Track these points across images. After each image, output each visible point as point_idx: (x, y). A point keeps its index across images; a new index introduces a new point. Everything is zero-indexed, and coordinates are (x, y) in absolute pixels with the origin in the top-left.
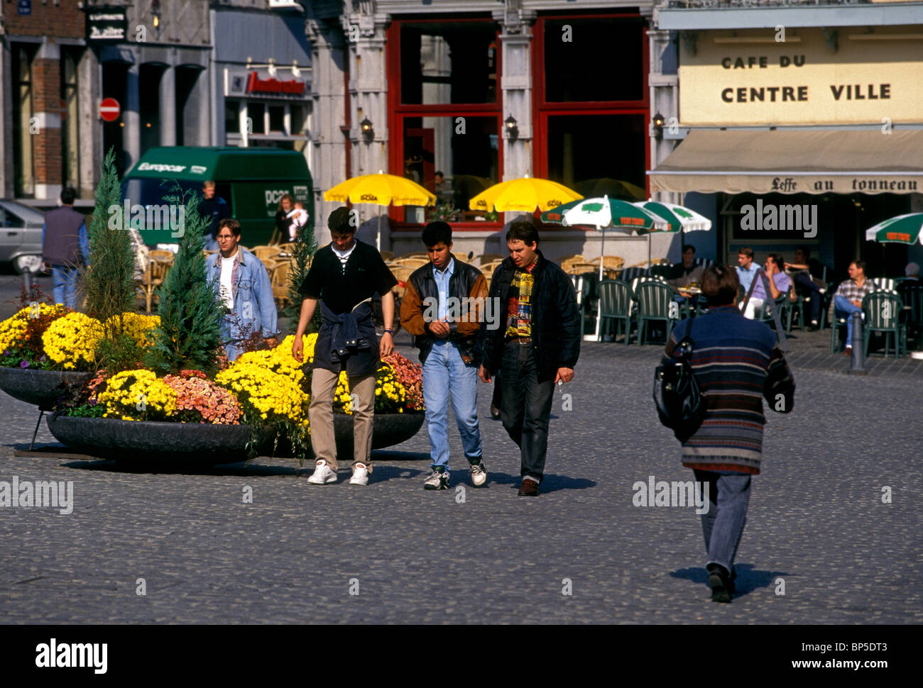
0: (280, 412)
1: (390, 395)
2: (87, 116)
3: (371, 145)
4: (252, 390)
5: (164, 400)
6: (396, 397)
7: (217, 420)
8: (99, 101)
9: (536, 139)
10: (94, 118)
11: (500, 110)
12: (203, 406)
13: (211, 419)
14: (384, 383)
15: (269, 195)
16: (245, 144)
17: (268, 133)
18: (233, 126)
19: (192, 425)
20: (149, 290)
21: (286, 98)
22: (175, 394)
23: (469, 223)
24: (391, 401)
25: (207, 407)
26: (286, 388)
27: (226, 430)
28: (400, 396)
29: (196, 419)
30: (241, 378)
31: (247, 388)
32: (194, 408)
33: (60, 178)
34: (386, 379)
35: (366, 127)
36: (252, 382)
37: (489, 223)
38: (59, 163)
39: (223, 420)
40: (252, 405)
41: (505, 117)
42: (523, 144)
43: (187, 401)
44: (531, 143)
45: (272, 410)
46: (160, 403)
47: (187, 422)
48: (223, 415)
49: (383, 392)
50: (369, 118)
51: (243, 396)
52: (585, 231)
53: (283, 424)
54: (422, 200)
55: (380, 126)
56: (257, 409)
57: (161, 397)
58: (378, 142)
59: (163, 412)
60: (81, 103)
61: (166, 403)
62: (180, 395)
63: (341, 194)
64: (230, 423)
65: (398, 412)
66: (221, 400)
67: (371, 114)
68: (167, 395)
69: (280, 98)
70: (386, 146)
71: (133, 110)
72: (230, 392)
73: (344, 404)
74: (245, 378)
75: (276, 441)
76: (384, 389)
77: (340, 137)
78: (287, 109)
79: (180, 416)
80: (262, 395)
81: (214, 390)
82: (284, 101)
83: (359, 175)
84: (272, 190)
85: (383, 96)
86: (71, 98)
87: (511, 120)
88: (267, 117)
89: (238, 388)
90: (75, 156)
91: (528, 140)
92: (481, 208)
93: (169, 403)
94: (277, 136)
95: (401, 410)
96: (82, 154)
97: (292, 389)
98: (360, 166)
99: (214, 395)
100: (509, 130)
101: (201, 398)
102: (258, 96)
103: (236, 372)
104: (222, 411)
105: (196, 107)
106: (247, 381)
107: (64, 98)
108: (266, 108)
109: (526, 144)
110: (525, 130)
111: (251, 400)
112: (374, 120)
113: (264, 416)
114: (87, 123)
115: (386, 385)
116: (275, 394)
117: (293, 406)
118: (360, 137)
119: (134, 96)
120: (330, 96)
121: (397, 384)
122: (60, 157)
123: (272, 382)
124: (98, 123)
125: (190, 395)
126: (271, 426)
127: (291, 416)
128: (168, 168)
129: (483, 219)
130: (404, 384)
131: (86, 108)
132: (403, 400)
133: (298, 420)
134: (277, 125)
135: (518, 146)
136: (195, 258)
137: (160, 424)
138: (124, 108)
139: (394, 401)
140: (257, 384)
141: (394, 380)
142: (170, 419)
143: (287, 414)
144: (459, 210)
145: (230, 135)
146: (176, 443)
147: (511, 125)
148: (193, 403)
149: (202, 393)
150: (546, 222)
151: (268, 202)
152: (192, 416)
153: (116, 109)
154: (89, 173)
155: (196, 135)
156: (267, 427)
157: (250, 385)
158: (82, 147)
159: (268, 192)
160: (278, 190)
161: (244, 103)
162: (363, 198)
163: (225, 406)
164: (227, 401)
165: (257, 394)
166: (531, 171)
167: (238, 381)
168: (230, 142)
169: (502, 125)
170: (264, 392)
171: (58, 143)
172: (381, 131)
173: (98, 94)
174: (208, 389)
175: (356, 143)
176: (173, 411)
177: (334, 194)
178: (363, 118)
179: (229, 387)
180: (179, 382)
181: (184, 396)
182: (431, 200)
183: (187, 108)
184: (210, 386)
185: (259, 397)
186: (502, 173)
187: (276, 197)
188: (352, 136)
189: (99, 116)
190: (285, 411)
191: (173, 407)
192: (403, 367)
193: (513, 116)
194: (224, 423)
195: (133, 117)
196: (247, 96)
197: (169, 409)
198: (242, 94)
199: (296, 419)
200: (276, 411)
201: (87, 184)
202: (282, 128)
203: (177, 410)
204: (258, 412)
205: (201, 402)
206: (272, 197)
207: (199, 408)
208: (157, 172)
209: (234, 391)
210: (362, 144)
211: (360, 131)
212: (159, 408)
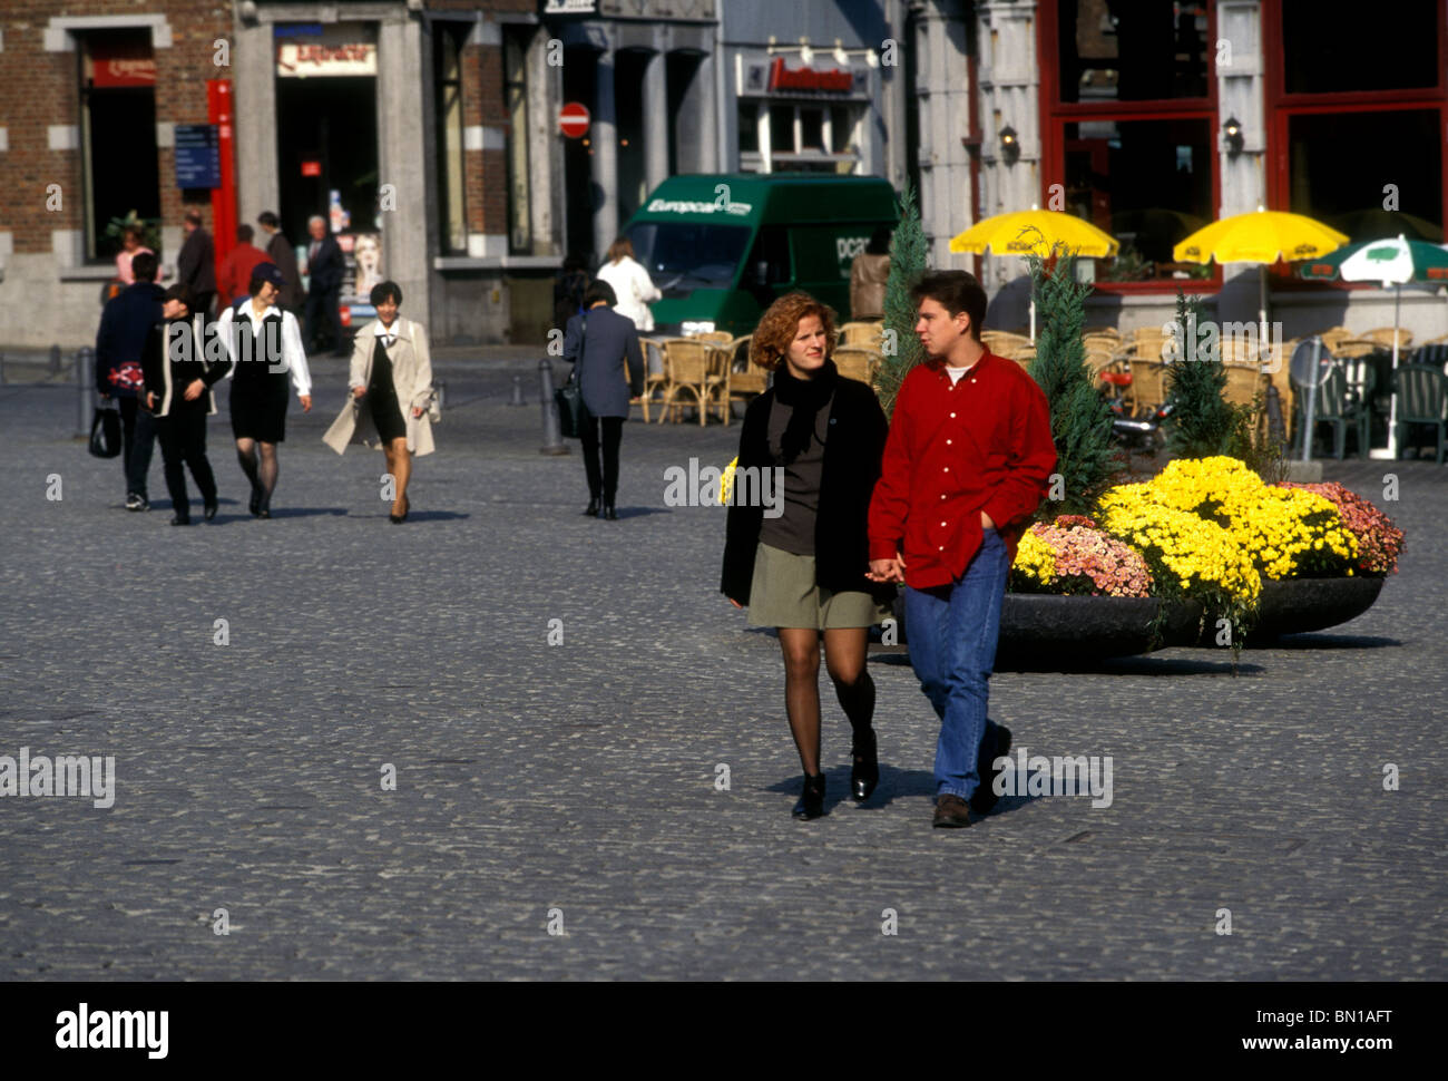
0: (1209, 578)
1: (1336, 549)
2: (542, 131)
3: (1014, 167)
4: (1166, 545)
5: (1038, 562)
6: (1345, 552)
7: (1117, 590)
8: (558, 108)
9: (1271, 152)
10: (551, 133)
11: (1215, 108)
12: (1097, 569)
13: (1108, 589)
14: (1326, 530)
15: (842, 247)
16: (767, 168)
17: (800, 152)
18: (748, 141)
19: (1079, 599)
20: (703, 392)
21: (825, 97)
22: (1053, 552)
23: (1165, 282)
24: (1339, 558)
25: (1102, 571)
26: (1216, 541)
27: (1130, 606)
28: (1351, 550)
29: (1086, 590)
30: (1147, 527)
31: (1158, 542)
32: (1083, 573)
33: (504, 225)
34: (1329, 524)
35: (1008, 139)
36: (1166, 533)
37: (1198, 281)
38: (502, 202)
39: (1126, 590)
40: (1166, 568)
41: (1224, 117)
42: (1251, 159)
43: (1072, 562)
44: (1262, 159)
45: (1197, 574)
46: (1032, 566)
47: (1071, 593)
48: (1126, 584)
49: (1326, 545)
50: (1011, 125)
51: (1152, 554)
52: (1349, 290)
53: (1213, 596)
54: (1099, 248)
55: (1028, 137)
56: (1176, 573)
57: (1033, 557)
58: (1026, 161)
59: (1037, 579)
60: (532, 111)
61: (1041, 566)
62: (1060, 553)
63: (976, 241)
64: (1137, 595)
65: (1346, 576)
66: (1122, 561)
67: (1014, 120)
68: (1041, 554)
69: (817, 97)
70: (1037, 167)
71: (607, 120)
72: (1132, 548)
73: (1267, 564)
74: (1154, 526)
75: (1202, 622)
76: (1327, 539)
77: (962, 156)
78: (826, 113)
79: (1063, 584)
80: (1181, 552)
81: (1110, 545)
82: (822, 102)
83: (997, 212)
84: (846, 238)
85: (1032, 92)
86: (516, 105)
87: (1233, 122)
88: (798, 126)
89: (1144, 542)
90: (524, 192)
91: (1258, 154)
92: (1191, 259)
93: (1046, 566)
94: (813, 155)
95: (1351, 572)
96: (535, 188)
97: (1224, 543)
98: (998, 199)
99: (1111, 553)
100: (1229, 138)
101: (1093, 558)
102: (785, 95)
103: (1138, 517)
104: (1125, 578)
105: (696, 113)
106: (1158, 532)
107: (507, 106)
108: (797, 113)
109: (1256, 160)
110: (1255, 138)
111: (1165, 559)
112: (1020, 128)
113: (1186, 584)
114: (541, 141)
115: (1329, 533)
116: (1202, 550)
117: (1227, 568)
118: (998, 155)
119: (607, 98)
120: (947, 93)
121: (1345, 531)
122: (504, 193)
123: (1196, 533)
124: (556, 142)
125: (1076, 553)
126: (1195, 598)
127: (1224, 583)
128: (692, 207)
129: (1186, 276)
130: (1352, 530)
131: (540, 118)
132: (1355, 555)
133: (1235, 589)
134: (813, 139)
135: (1243, 162)
136: (1069, 344)
137: (1033, 598)
138: (594, 118)
139: (1342, 557)
140: (1173, 536)
141: (1341, 526)
142: (1046, 590)
143: (1218, 582)
144: (1150, 263)
145: (746, 155)
146: (1058, 627)
147: (1233, 131)
148: (1081, 565)
149: (1093, 550)
150: (1310, 278)
151: (842, 255)
152: (1080, 585)
153: (583, 120)
154: (545, 216)
155: (695, 157)
156: (1190, 601)
157: (1162, 538)
158: (534, 178)
159: (840, 242)
160: (855, 237)
161: (763, 107)
162: (1010, 247)
163: (1129, 570)
164: (1130, 561)
165: (1174, 551)
166: (1263, 200)
167: (1144, 531)
168: (745, 166)
169: (1217, 130)
170: (1184, 547)
171: (498, 174)
172: (1030, 144)
173: (556, 99)
174: (1101, 544)
175: (992, 163)
176: (1051, 578)
177: (966, 241)
178: (1003, 126)
179: (1129, 540)
180: (1057, 534)
181: (1066, 555)
182: (1112, 247)
183: (681, 115)
184: (1104, 540)
185: (1177, 556)
186: (1219, 204)
187: (853, 248)
188: (985, 151)
189: (558, 130)
190: (1216, 578)
191: (1051, 572)
192: (1350, 506)
193: (1236, 117)
194: (1127, 595)
195: (606, 131)
196: (770, 95)
197: (1045, 574)
198: (761, 92)
199: (1231, 587)
200: (1202, 577)
201: (543, 232)
202: (818, 143)
203: (1057, 576)
204: (1176, 577)
205: (1093, 563)
206: (847, 248)
207: (1091, 573)
208: (677, 214)
209: (1138, 546)
210: (1001, 165)
211: (999, 144)
212: (1031, 573)
